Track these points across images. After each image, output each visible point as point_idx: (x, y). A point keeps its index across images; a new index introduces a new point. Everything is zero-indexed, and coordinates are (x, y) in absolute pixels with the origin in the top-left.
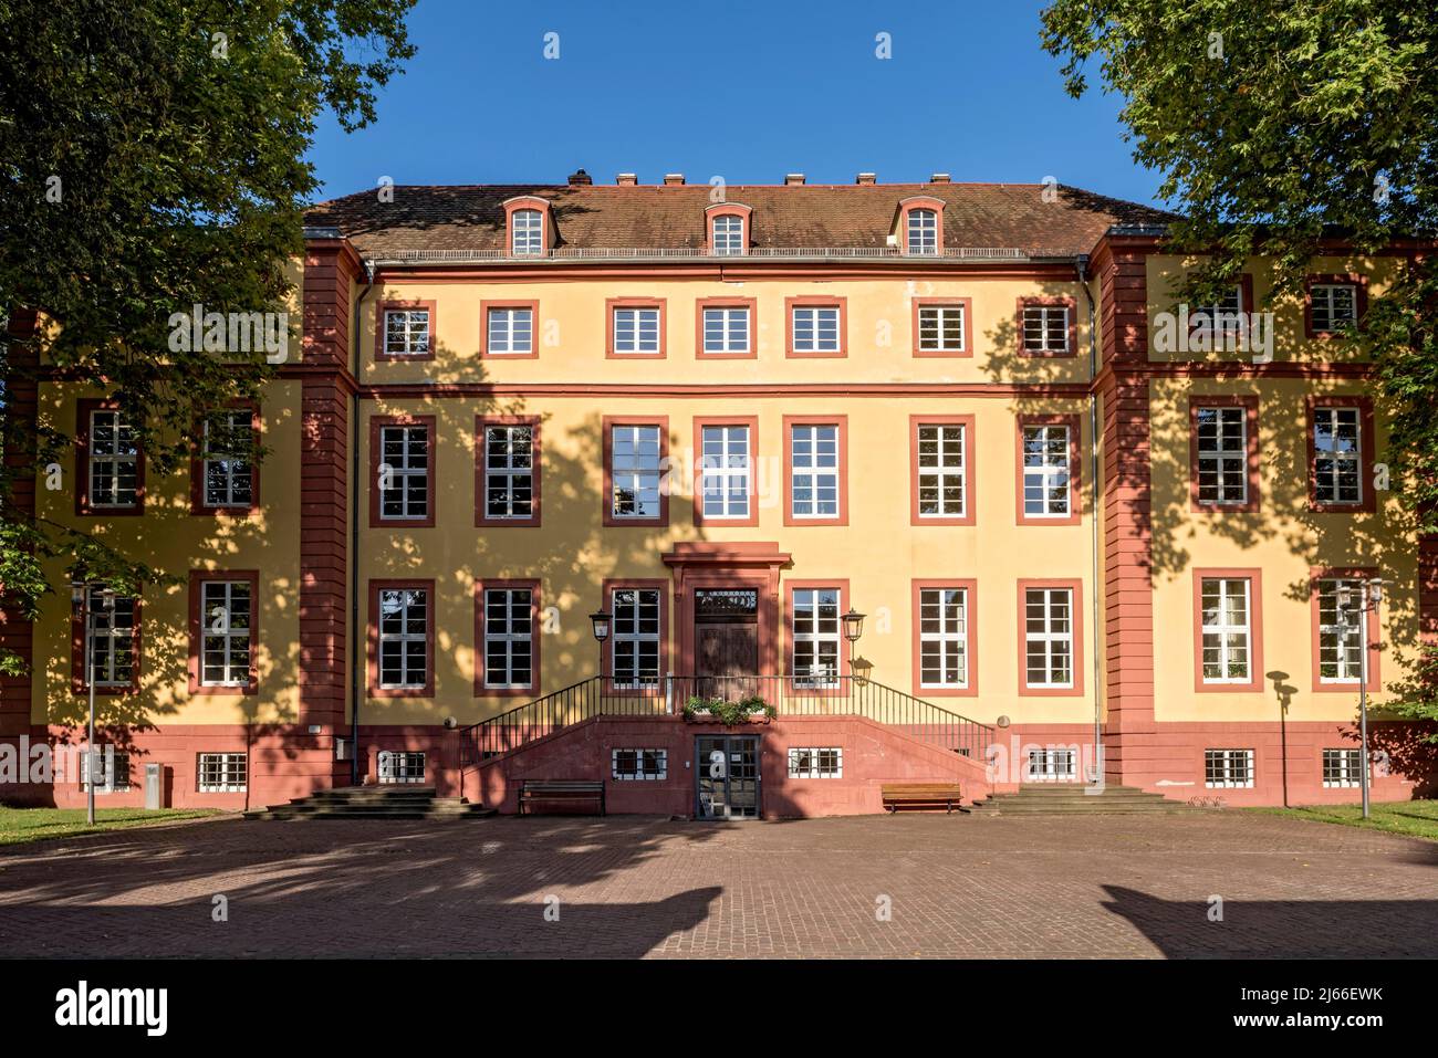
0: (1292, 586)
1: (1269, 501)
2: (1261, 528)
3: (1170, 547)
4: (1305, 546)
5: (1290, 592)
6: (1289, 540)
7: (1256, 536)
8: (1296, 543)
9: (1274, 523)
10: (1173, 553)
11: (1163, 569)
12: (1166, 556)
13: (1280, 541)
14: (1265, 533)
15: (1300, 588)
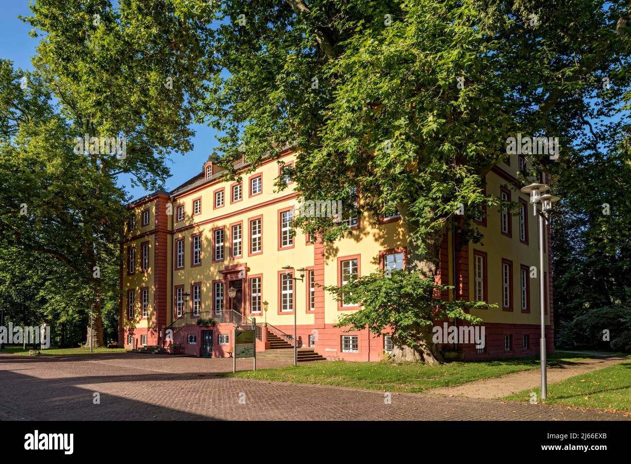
0: (374, 258)
1: (367, 219)
2: (364, 232)
3: (333, 246)
4: (380, 237)
5: (373, 261)
6: (374, 236)
7: (362, 236)
8: (377, 236)
9: (368, 228)
10: (333, 249)
11: (330, 256)
12: (331, 250)
13: (371, 237)
14: (365, 234)
15: (377, 259)
